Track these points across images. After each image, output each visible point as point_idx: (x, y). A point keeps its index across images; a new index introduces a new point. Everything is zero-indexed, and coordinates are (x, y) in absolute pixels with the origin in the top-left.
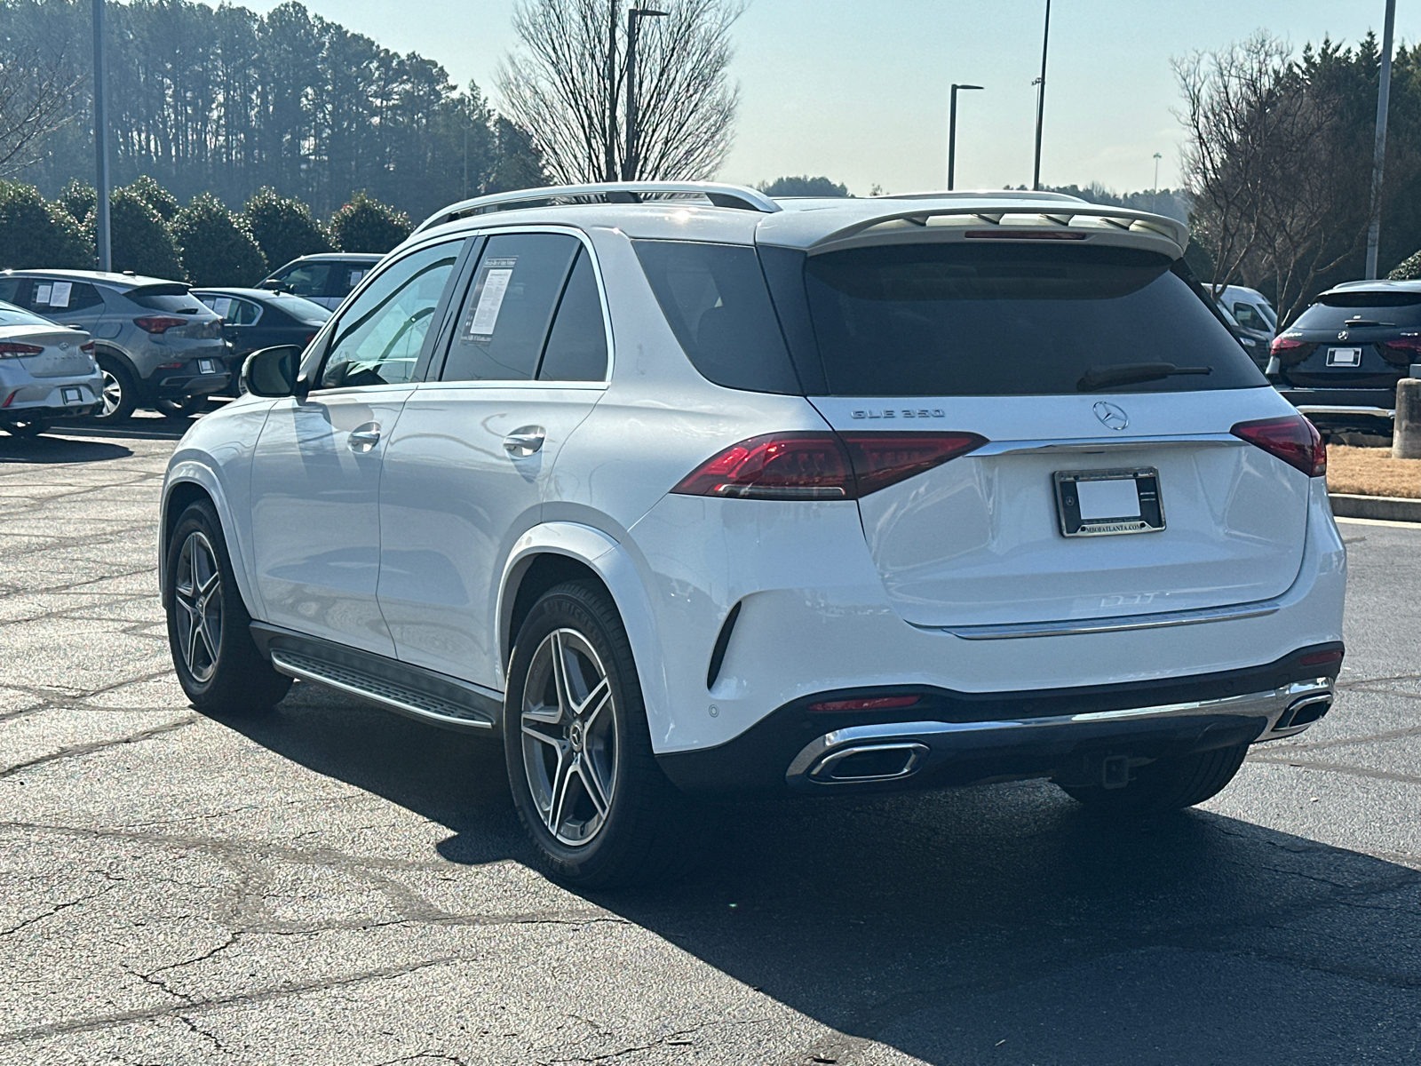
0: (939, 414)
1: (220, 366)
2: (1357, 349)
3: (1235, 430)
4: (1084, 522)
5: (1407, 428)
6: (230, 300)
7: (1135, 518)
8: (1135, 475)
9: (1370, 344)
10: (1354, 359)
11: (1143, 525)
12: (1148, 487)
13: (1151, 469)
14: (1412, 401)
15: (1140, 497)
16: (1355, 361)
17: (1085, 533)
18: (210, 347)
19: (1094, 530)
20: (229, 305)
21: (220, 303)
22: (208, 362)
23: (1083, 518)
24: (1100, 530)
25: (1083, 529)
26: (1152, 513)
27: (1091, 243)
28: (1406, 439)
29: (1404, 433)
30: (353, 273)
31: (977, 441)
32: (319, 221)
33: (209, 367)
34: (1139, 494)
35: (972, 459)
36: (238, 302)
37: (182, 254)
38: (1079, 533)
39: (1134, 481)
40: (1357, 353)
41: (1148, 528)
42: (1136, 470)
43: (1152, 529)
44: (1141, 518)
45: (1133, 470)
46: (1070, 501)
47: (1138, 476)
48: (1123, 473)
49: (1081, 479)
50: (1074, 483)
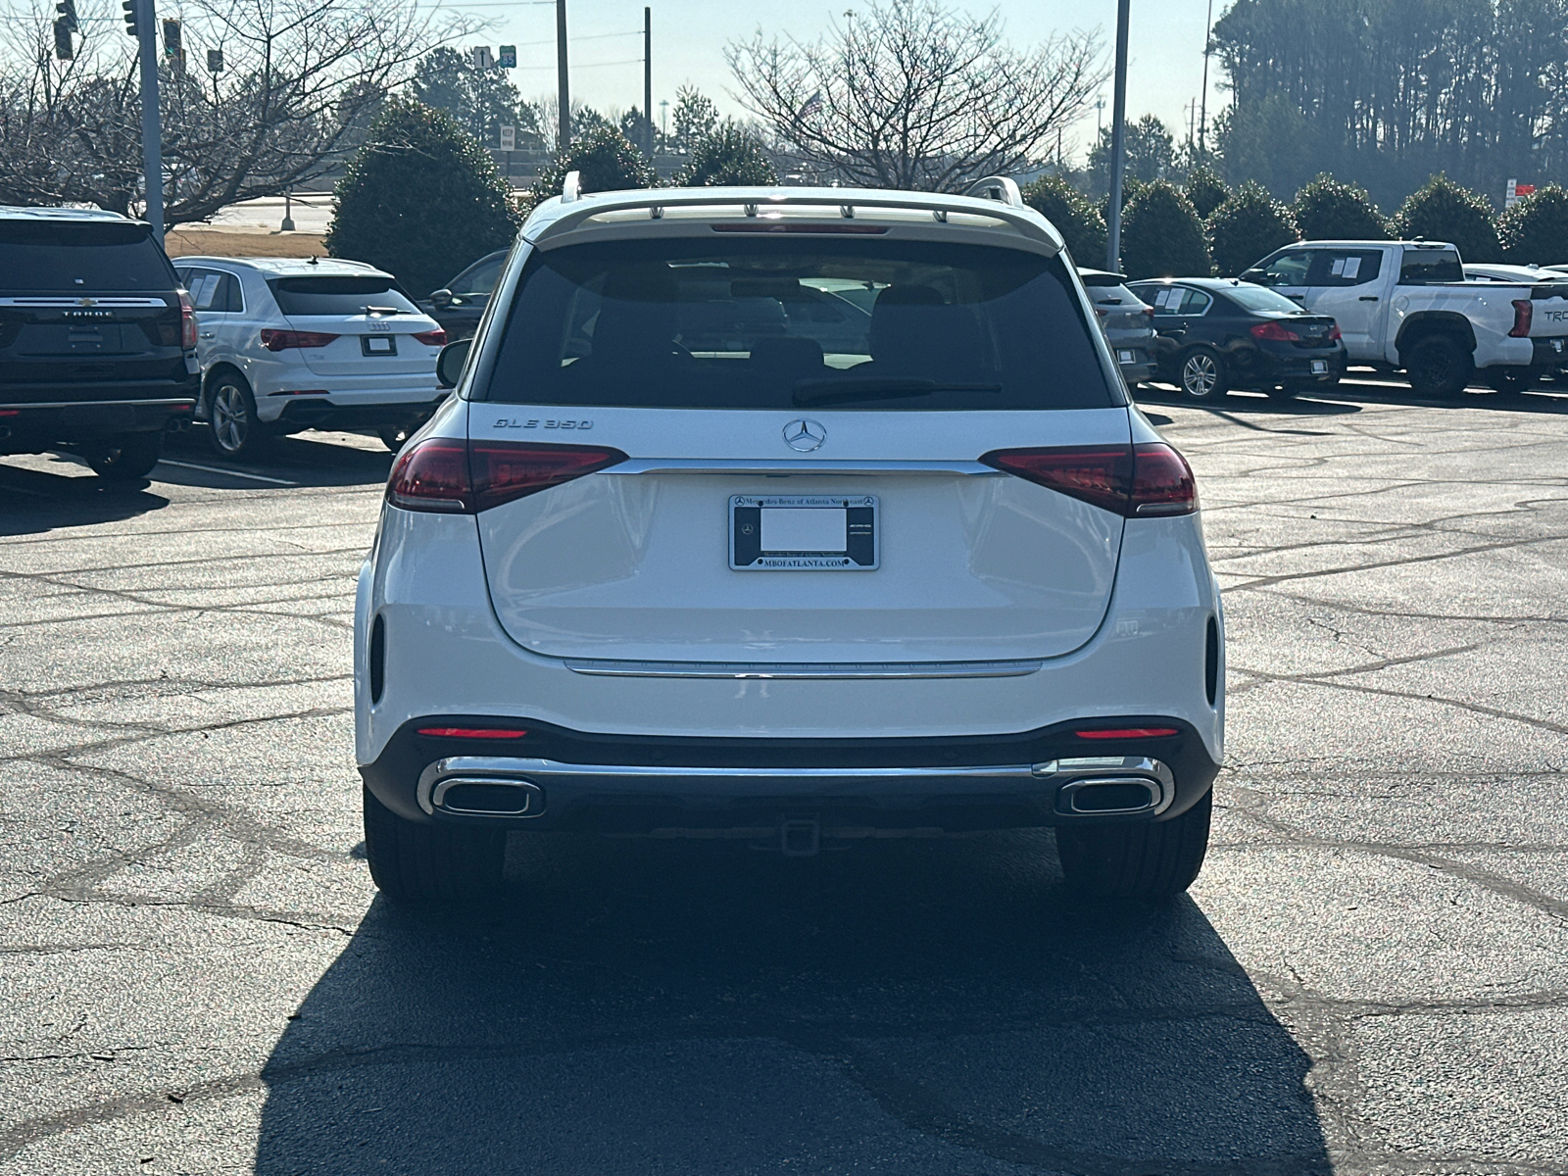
0: (585, 426)
1: (1144, 357)
3: (985, 459)
4: (763, 554)
6: (1184, 290)
7: (841, 554)
8: (846, 503)
11: (847, 562)
12: (861, 519)
13: (869, 499)
15: (849, 530)
17: (762, 567)
18: (1138, 338)
19: (775, 564)
20: (1182, 295)
21: (1175, 293)
22: (1128, 353)
23: (762, 549)
24: (784, 564)
25: (760, 562)
26: (861, 549)
27: (892, 237)
30: (1336, 261)
31: (615, 457)
32: (1376, 206)
33: (1130, 358)
34: (848, 526)
35: (609, 477)
36: (1191, 293)
37: (1212, 244)
38: (755, 565)
39: (845, 510)
41: (853, 565)
42: (849, 499)
43: (858, 567)
44: (845, 554)
45: (844, 498)
46: (747, 529)
47: (850, 506)
48: (830, 501)
49: (768, 505)
50: (759, 509)
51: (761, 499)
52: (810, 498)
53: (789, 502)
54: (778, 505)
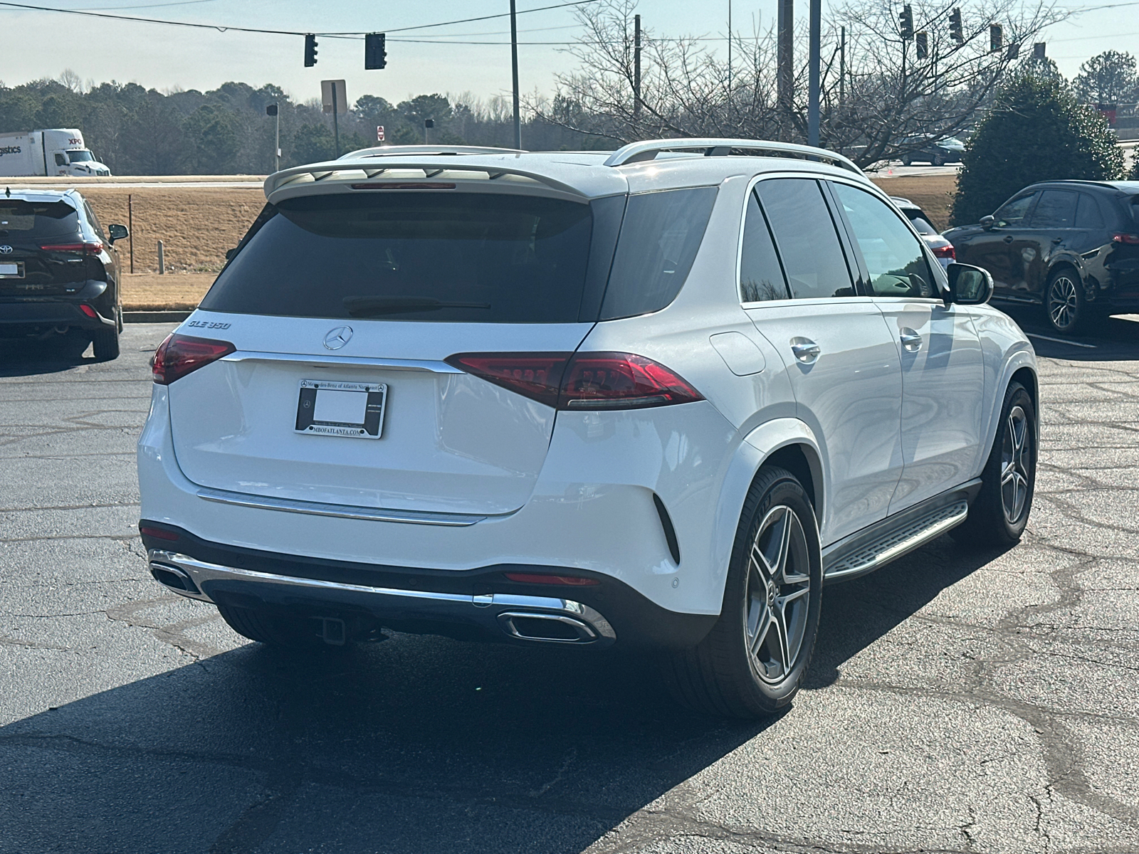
0: (226, 326)
3: (448, 361)
4: (314, 422)
7: (358, 426)
8: (369, 389)
11: (362, 432)
12: (375, 401)
13: (381, 386)
15: (368, 408)
17: (312, 432)
19: (320, 430)
23: (314, 419)
24: (325, 430)
25: (311, 428)
26: (373, 423)
31: (229, 348)
34: (367, 405)
35: (225, 363)
38: (307, 431)
39: (367, 394)
41: (366, 435)
42: (370, 385)
43: (369, 436)
44: (363, 426)
45: (366, 385)
46: (307, 404)
47: (370, 391)
48: (358, 387)
49: (322, 388)
50: (316, 390)
51: (317, 382)
52: (346, 383)
53: (333, 386)
54: (327, 388)
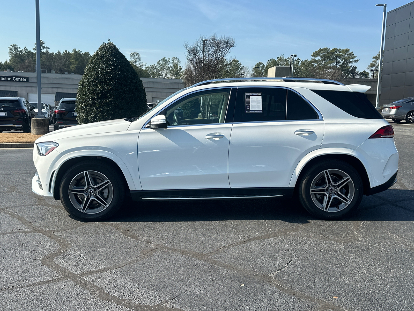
2: (5, 112)
5: (37, 128)
9: (8, 111)
10: (5, 114)
14: (38, 123)
16: (5, 115)
28: (37, 131)
29: (36, 130)
40: (5, 113)
